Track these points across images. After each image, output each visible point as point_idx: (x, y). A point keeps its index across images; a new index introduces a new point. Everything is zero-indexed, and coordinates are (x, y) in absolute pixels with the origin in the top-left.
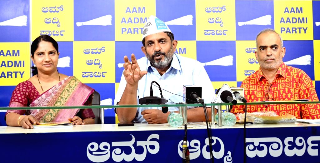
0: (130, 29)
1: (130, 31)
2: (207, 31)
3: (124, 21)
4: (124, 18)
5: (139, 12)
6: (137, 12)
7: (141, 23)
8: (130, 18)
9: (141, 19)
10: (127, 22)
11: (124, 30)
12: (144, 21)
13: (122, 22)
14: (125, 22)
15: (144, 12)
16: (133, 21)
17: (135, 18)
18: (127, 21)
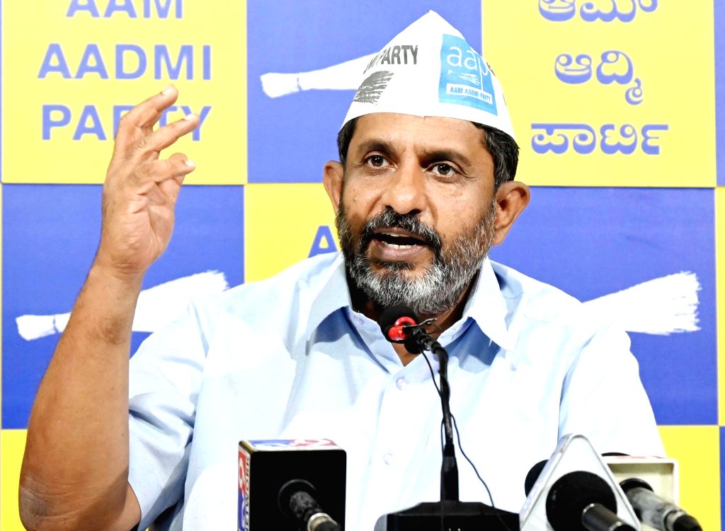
0: (90, 110)
1: (90, 123)
2: (550, 129)
3: (54, 61)
4: (54, 49)
5: (147, 14)
6: (133, 14)
7: (158, 76)
8: (92, 49)
9: (161, 51)
10: (73, 69)
11: (56, 116)
12: (174, 65)
13: (46, 68)
14: (63, 68)
15: (179, 15)
16: (110, 66)
17: (120, 49)
18: (73, 66)
